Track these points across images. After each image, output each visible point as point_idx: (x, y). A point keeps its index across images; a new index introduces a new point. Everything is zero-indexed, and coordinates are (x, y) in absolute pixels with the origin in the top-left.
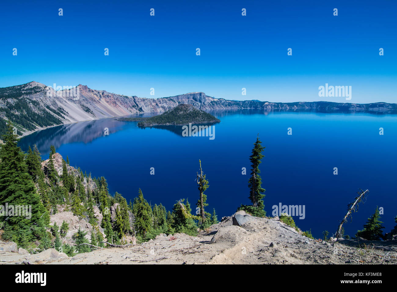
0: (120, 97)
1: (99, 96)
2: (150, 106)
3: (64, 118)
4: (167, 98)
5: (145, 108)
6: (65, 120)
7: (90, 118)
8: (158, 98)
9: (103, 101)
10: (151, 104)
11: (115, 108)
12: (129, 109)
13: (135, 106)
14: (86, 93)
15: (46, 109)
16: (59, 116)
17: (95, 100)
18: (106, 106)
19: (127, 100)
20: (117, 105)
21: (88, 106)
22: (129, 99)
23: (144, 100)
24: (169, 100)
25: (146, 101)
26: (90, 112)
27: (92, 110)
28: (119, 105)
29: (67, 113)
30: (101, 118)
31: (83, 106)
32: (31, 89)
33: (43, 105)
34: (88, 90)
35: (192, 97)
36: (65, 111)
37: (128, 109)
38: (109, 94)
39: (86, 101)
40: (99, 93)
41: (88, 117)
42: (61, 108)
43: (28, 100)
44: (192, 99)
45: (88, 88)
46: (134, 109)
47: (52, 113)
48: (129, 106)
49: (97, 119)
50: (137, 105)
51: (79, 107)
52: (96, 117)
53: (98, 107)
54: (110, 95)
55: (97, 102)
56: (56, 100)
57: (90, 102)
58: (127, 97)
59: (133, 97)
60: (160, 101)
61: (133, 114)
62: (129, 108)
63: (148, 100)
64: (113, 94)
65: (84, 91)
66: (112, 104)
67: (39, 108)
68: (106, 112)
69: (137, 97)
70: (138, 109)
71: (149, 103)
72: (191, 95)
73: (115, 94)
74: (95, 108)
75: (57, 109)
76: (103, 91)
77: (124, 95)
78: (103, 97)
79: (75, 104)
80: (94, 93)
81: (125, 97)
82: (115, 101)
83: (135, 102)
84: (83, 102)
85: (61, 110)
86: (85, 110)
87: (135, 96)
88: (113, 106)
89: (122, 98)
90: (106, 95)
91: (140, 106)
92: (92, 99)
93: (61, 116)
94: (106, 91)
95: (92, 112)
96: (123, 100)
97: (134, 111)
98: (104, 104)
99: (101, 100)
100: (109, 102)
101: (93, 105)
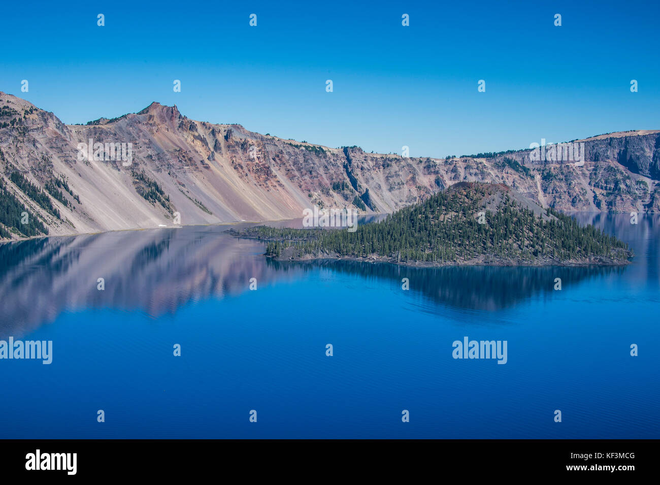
0: (291, 150)
1: (211, 146)
2: (406, 188)
3: (59, 217)
4: (488, 156)
5: (387, 194)
6: (58, 222)
7: (153, 221)
8: (449, 158)
9: (222, 163)
10: (413, 179)
11: (260, 190)
12: (314, 197)
13: (344, 186)
14: (170, 134)
15: (8, 181)
16: (43, 208)
17: (190, 159)
18: (228, 182)
19: (316, 161)
20: (273, 180)
21: (162, 179)
22: (325, 157)
23: (385, 163)
24: (497, 166)
25: (395, 167)
26: (160, 201)
27: (166, 194)
28: (279, 178)
29: (77, 198)
30: (193, 222)
31: (142, 178)
34: (177, 121)
35: (613, 153)
36: (71, 193)
37: (310, 196)
38: (249, 139)
39: (157, 163)
40: (213, 133)
41: (145, 218)
42: (58, 183)
44: (614, 164)
45: (180, 117)
46: (337, 197)
47: (22, 197)
48: (320, 184)
49: (176, 226)
50: (354, 182)
51: (125, 182)
52: (176, 219)
53: (198, 183)
54: (252, 141)
55: (201, 166)
56: (54, 156)
57: (170, 166)
58: (319, 151)
59: (346, 150)
60: (454, 170)
62: (315, 195)
63: (403, 163)
64: (267, 139)
65: (163, 127)
66: (252, 176)
68: (224, 205)
69: (360, 150)
70: (352, 198)
71: (404, 176)
72: (610, 142)
73: (277, 139)
74: (183, 185)
75: (44, 185)
76: (230, 127)
77: (311, 142)
78: (223, 149)
79: (115, 172)
80: (197, 134)
81: (310, 151)
82: (266, 165)
83: (347, 171)
84: (144, 167)
85: (59, 187)
86: (142, 195)
87: (352, 146)
88: (255, 182)
89: (296, 154)
90: (238, 140)
91: (364, 186)
92: (184, 156)
93: (51, 207)
94: (244, 126)
95: (166, 202)
96: (301, 160)
97: (335, 203)
98: (222, 175)
99: (214, 160)
100: (242, 168)
101: (179, 175)
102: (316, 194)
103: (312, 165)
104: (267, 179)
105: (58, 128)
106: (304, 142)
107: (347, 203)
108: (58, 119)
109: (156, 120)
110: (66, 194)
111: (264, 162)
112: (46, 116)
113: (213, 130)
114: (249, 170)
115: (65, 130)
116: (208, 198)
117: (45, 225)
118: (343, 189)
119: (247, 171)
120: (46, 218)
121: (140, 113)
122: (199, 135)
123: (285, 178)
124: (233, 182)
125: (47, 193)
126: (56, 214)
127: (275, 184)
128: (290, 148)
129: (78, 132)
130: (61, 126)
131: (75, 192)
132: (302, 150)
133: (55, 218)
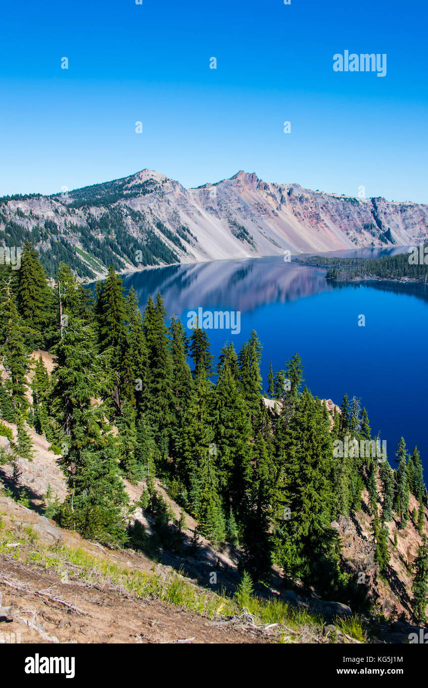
0: (334, 201)
1: (279, 199)
2: (417, 227)
3: (185, 251)
5: (402, 232)
6: (186, 254)
7: (243, 253)
9: (286, 212)
11: (313, 230)
12: (351, 235)
13: (372, 226)
14: (251, 192)
15: (156, 228)
16: (176, 244)
17: (265, 210)
18: (291, 225)
19: (352, 208)
20: (321, 224)
21: (247, 224)
22: (358, 205)
23: (403, 209)
25: (410, 212)
26: (246, 239)
27: (251, 234)
28: (326, 221)
29: (195, 238)
30: (268, 254)
31: (234, 224)
32: (139, 186)
33: (151, 221)
34: (256, 184)
36: (192, 235)
37: (348, 234)
38: (305, 194)
39: (244, 213)
40: (280, 190)
41: (238, 251)
42: (184, 229)
43: (125, 210)
45: (258, 180)
46: (367, 234)
47: (163, 238)
48: (355, 225)
49: (257, 256)
50: (379, 223)
51: (224, 226)
52: (257, 251)
53: (271, 226)
54: (306, 196)
55: (272, 214)
56: (181, 211)
57: (252, 215)
58: (354, 201)
59: (373, 200)
61: (358, 247)
63: (416, 209)
64: (317, 194)
65: (247, 187)
66: (307, 220)
67: (141, 228)
69: (384, 199)
70: (378, 235)
71: (416, 218)
73: (324, 194)
74: (261, 228)
75: (175, 230)
76: (291, 186)
77: (349, 195)
78: (287, 202)
79: (217, 220)
80: (269, 192)
81: (348, 201)
82: (317, 213)
83: (374, 216)
84: (235, 215)
85: (184, 231)
86: (235, 235)
87: (378, 197)
88: (309, 225)
89: (338, 204)
90: (297, 195)
91: (387, 226)
92: (261, 208)
93: (180, 245)
94: (301, 185)
95: (251, 240)
96: (341, 208)
97: (366, 239)
98: (287, 221)
99: (281, 210)
100: (300, 215)
101: (258, 221)
102: (352, 232)
103: (349, 212)
104: (317, 223)
105: (181, 191)
106: (343, 195)
107: (374, 238)
108: (181, 185)
109: (242, 183)
110: (189, 236)
111: (315, 210)
112: (174, 184)
113: (280, 189)
114: (305, 217)
115: (186, 193)
116: (277, 236)
117: (178, 257)
118: (371, 229)
119: (303, 217)
120: (178, 252)
121: (231, 179)
122: (271, 193)
123: (330, 221)
124: (294, 225)
125: (178, 236)
126: (184, 249)
127: (323, 226)
128: (333, 199)
129: (194, 194)
130: (183, 190)
131: (194, 235)
132: (342, 201)
133: (183, 252)
